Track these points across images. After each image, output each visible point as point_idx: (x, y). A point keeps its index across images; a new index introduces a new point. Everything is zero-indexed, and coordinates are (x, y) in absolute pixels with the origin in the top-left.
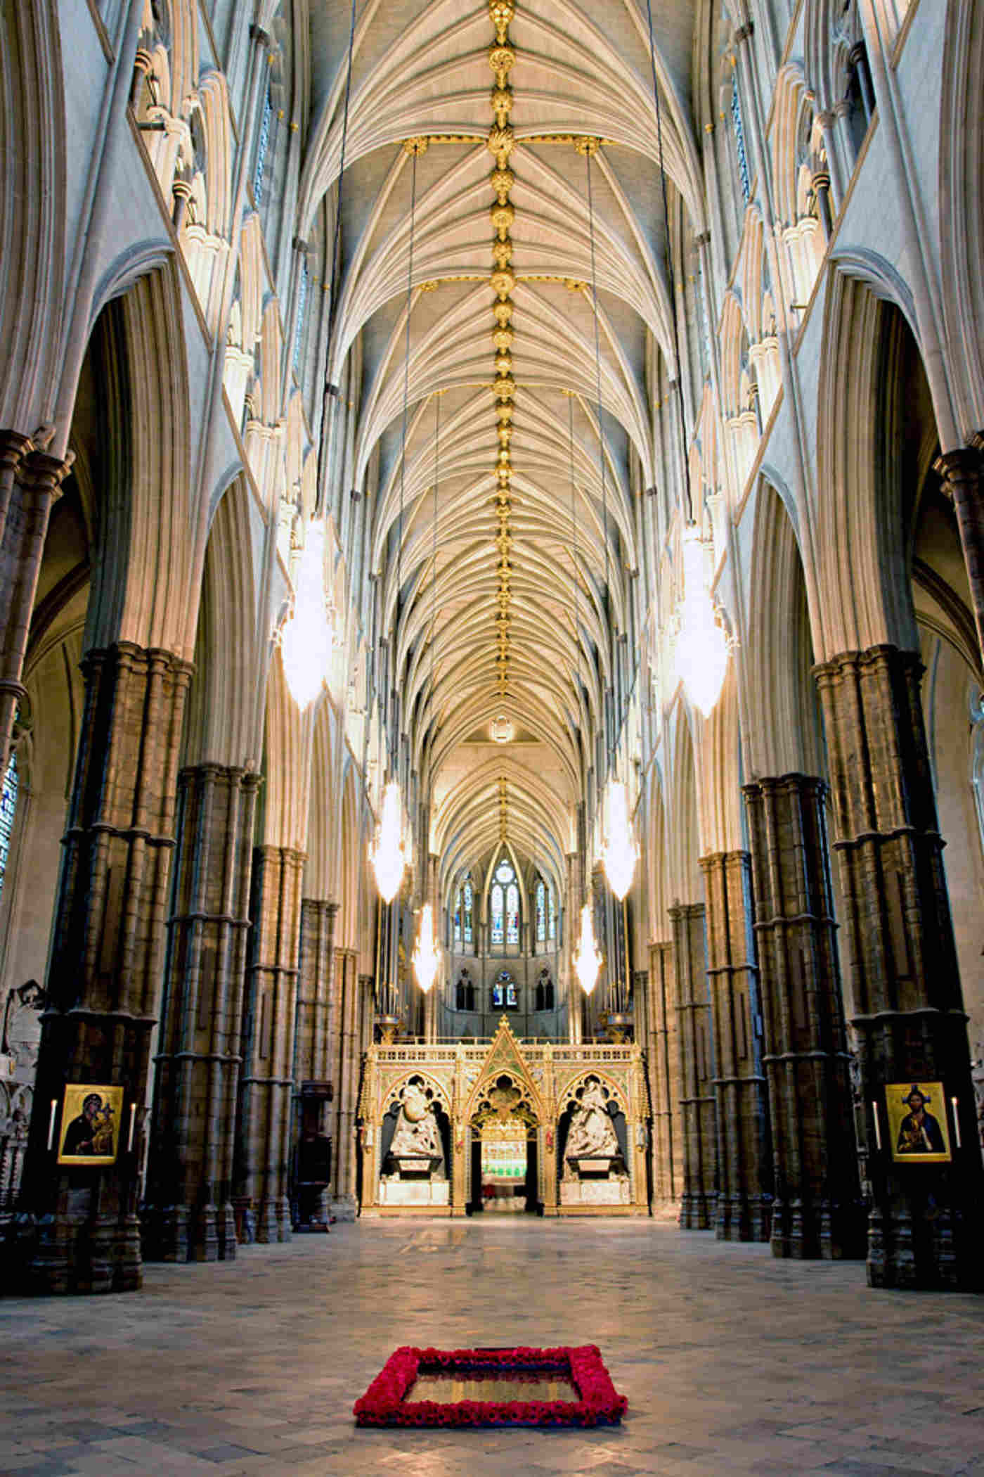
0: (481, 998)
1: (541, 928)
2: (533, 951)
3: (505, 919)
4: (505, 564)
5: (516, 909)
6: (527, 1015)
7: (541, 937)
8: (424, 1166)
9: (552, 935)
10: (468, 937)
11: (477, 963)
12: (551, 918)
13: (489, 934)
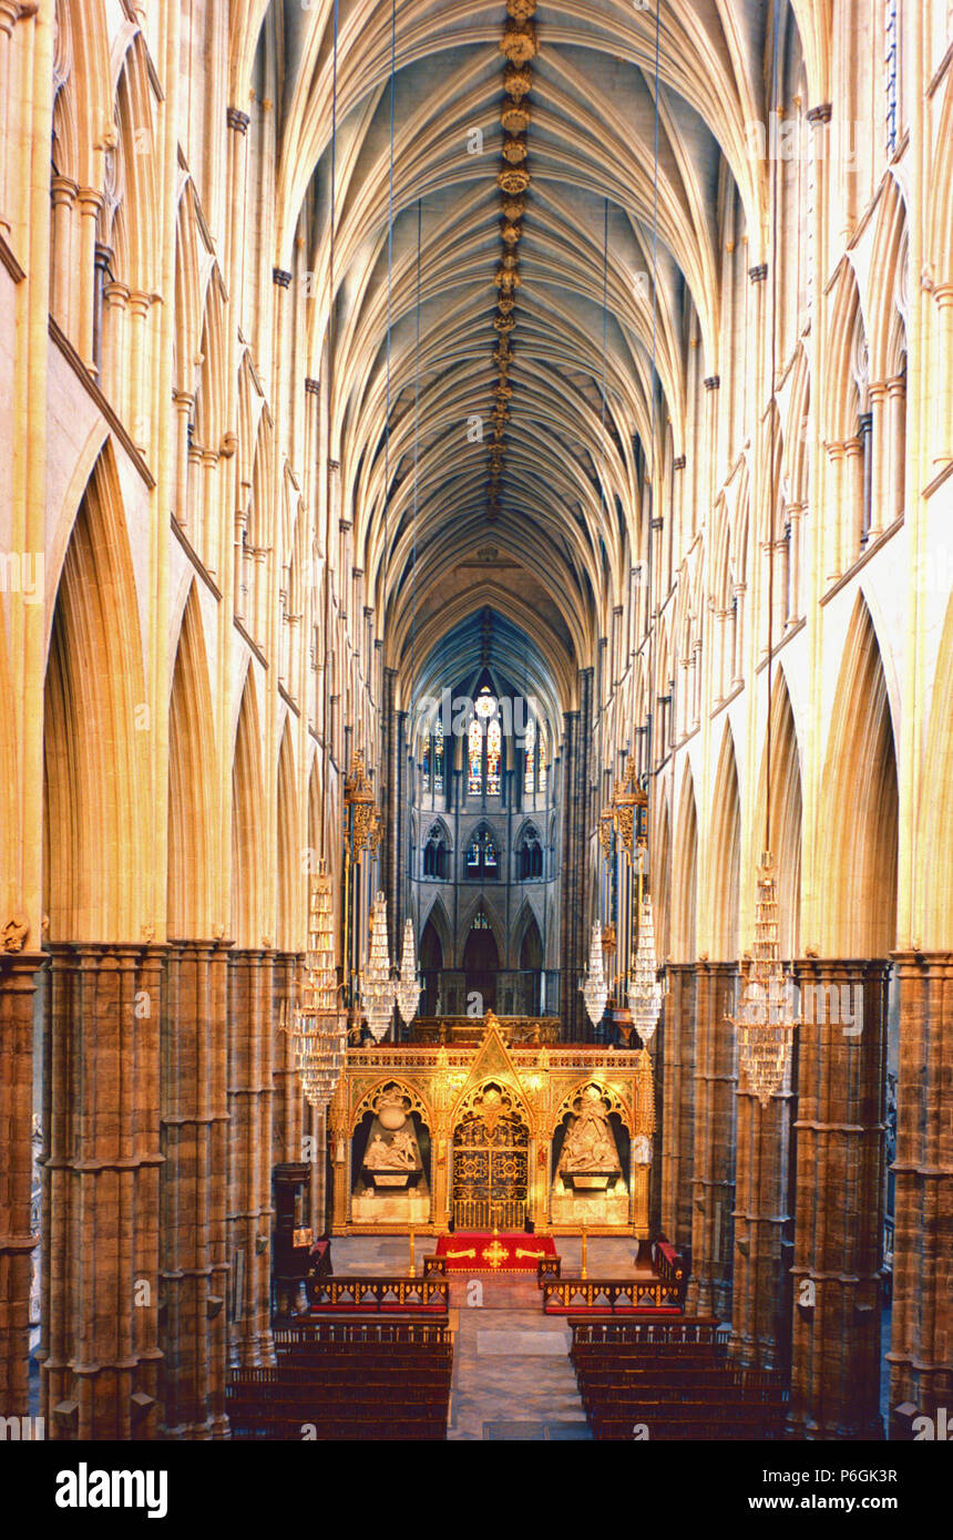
0: (455, 862)
1: (529, 777)
2: (519, 805)
3: (485, 764)
4: (503, 383)
5: (498, 749)
6: (509, 885)
7: (529, 788)
8: (403, 1180)
9: (542, 788)
10: (438, 787)
11: (449, 821)
12: (542, 765)
13: (465, 781)
